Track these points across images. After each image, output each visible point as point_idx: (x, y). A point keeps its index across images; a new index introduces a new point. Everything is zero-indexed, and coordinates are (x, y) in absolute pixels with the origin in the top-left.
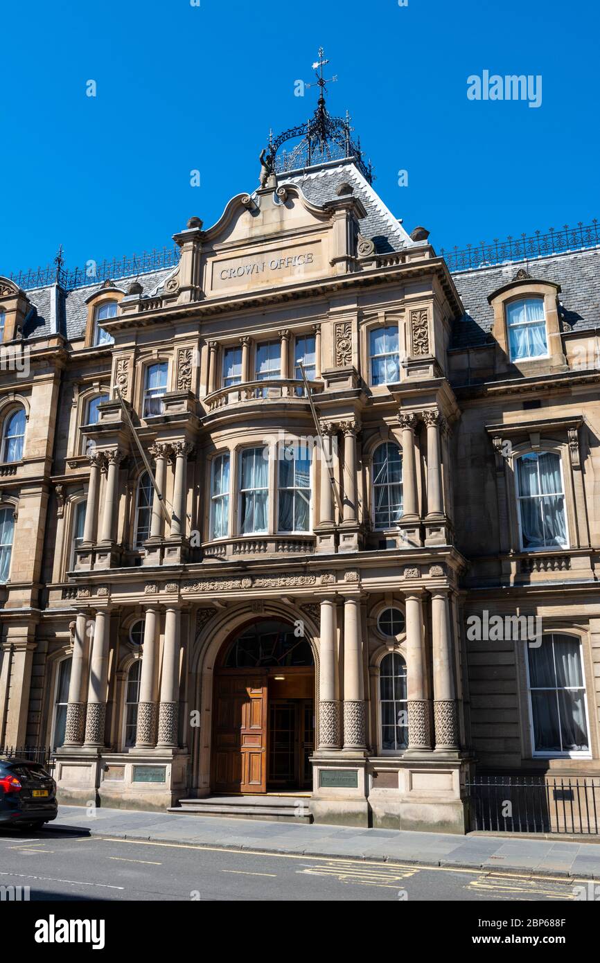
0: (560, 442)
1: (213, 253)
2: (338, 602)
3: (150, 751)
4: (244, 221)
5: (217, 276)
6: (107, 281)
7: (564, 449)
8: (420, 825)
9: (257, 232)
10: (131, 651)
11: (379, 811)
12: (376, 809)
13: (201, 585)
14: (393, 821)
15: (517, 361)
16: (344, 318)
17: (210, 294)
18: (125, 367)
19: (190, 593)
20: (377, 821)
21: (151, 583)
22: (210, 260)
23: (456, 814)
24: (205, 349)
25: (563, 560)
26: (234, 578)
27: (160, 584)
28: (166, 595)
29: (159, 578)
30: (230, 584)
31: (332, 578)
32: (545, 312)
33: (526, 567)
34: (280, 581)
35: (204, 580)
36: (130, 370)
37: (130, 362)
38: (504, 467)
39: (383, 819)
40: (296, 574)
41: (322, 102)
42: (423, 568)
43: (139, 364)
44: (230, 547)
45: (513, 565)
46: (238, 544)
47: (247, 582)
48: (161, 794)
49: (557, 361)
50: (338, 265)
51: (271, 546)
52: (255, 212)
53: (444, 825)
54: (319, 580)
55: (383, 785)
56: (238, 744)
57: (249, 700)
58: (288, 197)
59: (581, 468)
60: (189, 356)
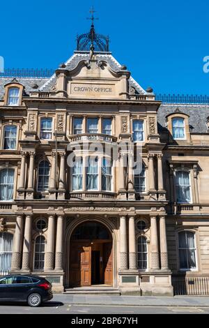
0: (190, 168)
1: (71, 80)
2: (127, 218)
3: (53, 271)
4: (84, 70)
5: (73, 89)
6: (15, 79)
7: (191, 171)
8: (159, 294)
9: (90, 75)
10: (38, 232)
11: (144, 290)
12: (143, 290)
13: (73, 208)
14: (149, 293)
15: (175, 139)
16: (125, 115)
17: (70, 96)
18: (33, 118)
19: (68, 211)
20: (143, 294)
21: (52, 206)
22: (70, 82)
23: (171, 290)
24: (68, 116)
25: (191, 207)
26: (87, 206)
27: (55, 207)
28: (58, 211)
29: (55, 204)
30: (85, 208)
31: (125, 209)
32: (185, 124)
33: (179, 208)
34: (105, 209)
35: (74, 206)
36: (36, 120)
37: (35, 116)
38: (173, 175)
39: (146, 293)
40: (111, 207)
41: (93, 26)
42: (158, 208)
43: (39, 118)
44: (84, 195)
45: (175, 208)
46: (87, 194)
47: (92, 208)
48: (59, 287)
49: (189, 142)
50: (123, 95)
51: (100, 195)
52: (89, 68)
53: (167, 294)
54: (120, 209)
55: (145, 281)
56: (79, 268)
57: (84, 251)
58: (103, 65)
59: (196, 178)
60: (62, 118)
